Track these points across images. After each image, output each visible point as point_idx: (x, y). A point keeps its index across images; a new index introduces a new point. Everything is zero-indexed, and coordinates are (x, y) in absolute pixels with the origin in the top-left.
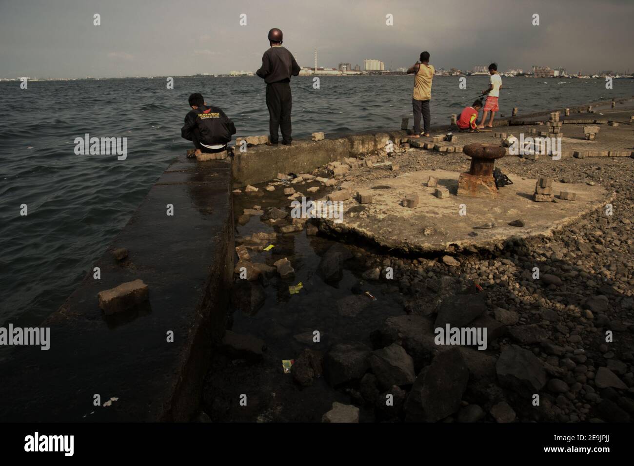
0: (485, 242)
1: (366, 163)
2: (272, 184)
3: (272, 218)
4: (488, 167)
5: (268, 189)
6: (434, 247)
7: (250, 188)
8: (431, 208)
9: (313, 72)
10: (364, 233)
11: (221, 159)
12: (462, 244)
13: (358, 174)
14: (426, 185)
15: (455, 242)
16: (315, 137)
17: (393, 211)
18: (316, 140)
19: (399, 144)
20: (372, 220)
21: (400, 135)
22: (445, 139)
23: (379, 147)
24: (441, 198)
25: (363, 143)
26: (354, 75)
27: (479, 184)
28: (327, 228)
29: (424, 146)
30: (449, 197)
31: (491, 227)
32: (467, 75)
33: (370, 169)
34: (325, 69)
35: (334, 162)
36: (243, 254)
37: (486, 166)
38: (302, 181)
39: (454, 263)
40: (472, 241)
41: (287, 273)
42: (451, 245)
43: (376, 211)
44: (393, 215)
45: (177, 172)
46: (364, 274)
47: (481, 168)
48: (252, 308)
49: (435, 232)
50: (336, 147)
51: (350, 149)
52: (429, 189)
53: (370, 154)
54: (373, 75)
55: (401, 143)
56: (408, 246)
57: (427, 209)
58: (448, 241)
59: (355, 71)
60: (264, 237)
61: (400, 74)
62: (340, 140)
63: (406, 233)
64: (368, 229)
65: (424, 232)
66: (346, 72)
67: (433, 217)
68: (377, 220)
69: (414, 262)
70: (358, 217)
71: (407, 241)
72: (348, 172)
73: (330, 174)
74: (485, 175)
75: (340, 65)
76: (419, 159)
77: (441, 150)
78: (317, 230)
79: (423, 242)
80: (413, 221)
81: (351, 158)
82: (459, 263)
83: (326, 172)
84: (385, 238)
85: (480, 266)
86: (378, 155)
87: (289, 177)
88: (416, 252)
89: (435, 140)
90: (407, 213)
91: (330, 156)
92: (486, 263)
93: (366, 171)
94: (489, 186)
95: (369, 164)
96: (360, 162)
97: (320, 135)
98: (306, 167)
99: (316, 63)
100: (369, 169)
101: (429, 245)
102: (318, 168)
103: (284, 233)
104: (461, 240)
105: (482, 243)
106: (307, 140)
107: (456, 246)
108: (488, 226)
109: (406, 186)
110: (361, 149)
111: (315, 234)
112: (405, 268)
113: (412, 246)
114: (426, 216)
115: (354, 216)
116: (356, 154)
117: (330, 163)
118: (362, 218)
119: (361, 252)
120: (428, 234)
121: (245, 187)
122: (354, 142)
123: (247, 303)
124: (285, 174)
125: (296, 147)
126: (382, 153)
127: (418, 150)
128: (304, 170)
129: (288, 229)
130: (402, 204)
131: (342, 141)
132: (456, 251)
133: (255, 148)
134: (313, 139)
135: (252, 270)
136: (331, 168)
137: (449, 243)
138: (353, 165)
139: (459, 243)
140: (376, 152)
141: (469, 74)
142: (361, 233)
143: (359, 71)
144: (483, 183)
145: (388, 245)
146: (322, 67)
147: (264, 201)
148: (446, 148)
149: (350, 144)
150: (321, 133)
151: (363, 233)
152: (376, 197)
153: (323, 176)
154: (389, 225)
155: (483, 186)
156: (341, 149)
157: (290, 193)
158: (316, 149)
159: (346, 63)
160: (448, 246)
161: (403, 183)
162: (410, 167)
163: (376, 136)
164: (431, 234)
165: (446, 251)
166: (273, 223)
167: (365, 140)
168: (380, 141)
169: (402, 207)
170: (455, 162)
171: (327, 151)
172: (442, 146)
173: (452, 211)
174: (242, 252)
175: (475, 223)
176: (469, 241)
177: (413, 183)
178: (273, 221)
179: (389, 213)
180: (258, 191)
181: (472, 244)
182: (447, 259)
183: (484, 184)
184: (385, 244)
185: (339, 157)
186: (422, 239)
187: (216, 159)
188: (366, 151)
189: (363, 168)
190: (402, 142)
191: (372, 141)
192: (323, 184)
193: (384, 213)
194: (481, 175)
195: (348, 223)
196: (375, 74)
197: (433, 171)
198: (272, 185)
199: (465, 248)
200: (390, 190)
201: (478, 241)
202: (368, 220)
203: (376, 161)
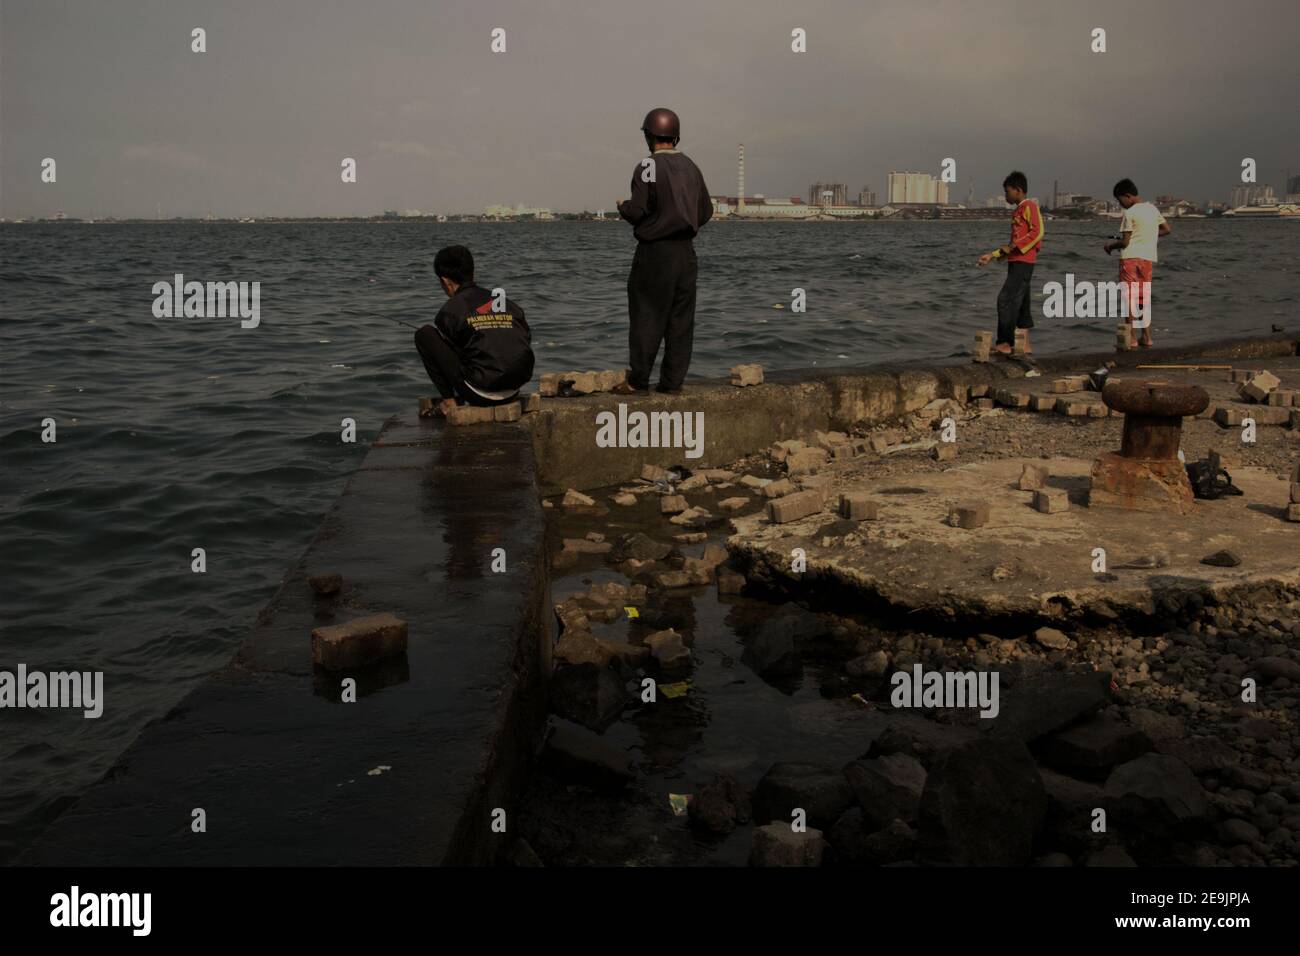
0: (1133, 594)
1: (871, 444)
2: (627, 490)
3: (633, 557)
4: (1165, 436)
5: (619, 500)
6: (1013, 602)
7: (575, 497)
8: (1017, 530)
9: (732, 209)
10: (853, 577)
11: (505, 422)
12: (1078, 597)
13: (849, 469)
14: (1017, 487)
15: (1062, 593)
16: (738, 377)
17: (923, 534)
18: (743, 383)
19: (964, 401)
20: (872, 550)
21: (967, 378)
22: (1088, 387)
23: (909, 406)
24: (1047, 512)
25: (866, 396)
26: (857, 217)
27: (1141, 477)
28: (768, 572)
29: (1030, 403)
30: (1069, 510)
31: (1152, 565)
32: (1209, 216)
33: (882, 457)
34: (768, 202)
35: (789, 441)
36: (573, 618)
37: (1159, 433)
38: (705, 486)
39: (1061, 644)
40: (1102, 590)
41: (674, 658)
42: (1053, 600)
43: (883, 532)
44: (924, 541)
45: (404, 445)
46: (849, 664)
47: (1147, 438)
48: (601, 713)
49: (1018, 573)
50: (794, 402)
51: (830, 411)
52: (1022, 494)
53: (883, 426)
54: (914, 219)
55: (970, 399)
56: (953, 602)
57: (1006, 531)
58: (1046, 591)
59: (861, 206)
60: (618, 592)
61: (997, 216)
62: (804, 385)
63: (951, 576)
64: (862, 568)
65: (992, 575)
66: (831, 211)
67: (1017, 545)
68: (885, 550)
69: (968, 644)
70: (841, 545)
71: (952, 591)
72: (823, 464)
73: (779, 470)
74: (1157, 457)
75: (815, 190)
76: (1012, 434)
77: (1071, 410)
78: (743, 581)
79: (987, 593)
80: (970, 552)
81: (832, 434)
82: (1075, 644)
83: (768, 466)
84: (902, 587)
85: (1121, 648)
86: (906, 428)
87: (672, 476)
88: (972, 615)
89: (1058, 388)
90: (957, 537)
91: (779, 425)
92: (1139, 642)
93: (871, 463)
94: (1168, 483)
95: (881, 446)
96: (857, 442)
97: (753, 371)
98: (717, 452)
99: (741, 184)
100: (878, 458)
101: (1002, 598)
102: (747, 456)
103: (664, 588)
104: (1076, 588)
105: (1126, 595)
106: (718, 384)
107: (1063, 601)
108: (1149, 562)
109: (966, 489)
110: (860, 411)
111: (738, 591)
112: (947, 653)
113: (962, 603)
114: (1001, 544)
115: (831, 545)
116: (847, 425)
117: (777, 443)
118: (849, 548)
119: (846, 626)
120: (1002, 578)
121: (562, 496)
122: (840, 392)
123: (589, 703)
124: (660, 466)
125: (690, 399)
126: (916, 423)
127: (1012, 414)
128: (710, 461)
129: (673, 578)
130: (947, 522)
131: (810, 388)
132: (1066, 615)
133: (587, 400)
134: (734, 381)
135: (597, 648)
136: (781, 456)
137: (1047, 596)
138: (837, 449)
139: (1071, 595)
140: (901, 421)
141: (1218, 213)
142: (847, 577)
143: (872, 206)
144: (1151, 475)
145: (906, 601)
146: (761, 196)
147: (612, 525)
148: (1085, 407)
149: (830, 396)
150: (754, 366)
151: (850, 579)
152: (885, 509)
153: (759, 473)
154: (912, 561)
155: (1152, 482)
156: (807, 410)
157: (676, 509)
158: (741, 408)
159: (831, 183)
160: (1045, 601)
161: (960, 483)
162: (986, 452)
163: (902, 378)
164: (1009, 578)
165: (1040, 612)
166: (637, 568)
167: (870, 388)
168: (913, 391)
169: (946, 527)
170: (1107, 440)
171: (770, 412)
172: (1075, 403)
173: (1067, 536)
174: (571, 614)
175: (1119, 559)
176: (1094, 592)
177: (985, 483)
178: (637, 564)
179: (913, 536)
180: (594, 506)
181: (1101, 597)
182: (1045, 634)
183: (1154, 478)
184: (901, 599)
185: (801, 431)
186: (987, 588)
187: (495, 420)
188: (873, 416)
189: (862, 455)
190: (973, 395)
191: (891, 389)
192: (758, 492)
193: (902, 536)
194: (1147, 456)
195: (817, 558)
196: (920, 215)
197: (1043, 460)
198: (630, 493)
199: (1085, 608)
200: (922, 496)
201: (1116, 591)
202: (863, 552)
203: (899, 441)
